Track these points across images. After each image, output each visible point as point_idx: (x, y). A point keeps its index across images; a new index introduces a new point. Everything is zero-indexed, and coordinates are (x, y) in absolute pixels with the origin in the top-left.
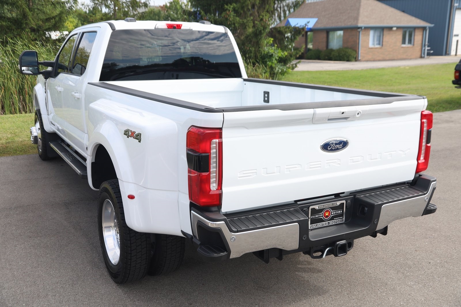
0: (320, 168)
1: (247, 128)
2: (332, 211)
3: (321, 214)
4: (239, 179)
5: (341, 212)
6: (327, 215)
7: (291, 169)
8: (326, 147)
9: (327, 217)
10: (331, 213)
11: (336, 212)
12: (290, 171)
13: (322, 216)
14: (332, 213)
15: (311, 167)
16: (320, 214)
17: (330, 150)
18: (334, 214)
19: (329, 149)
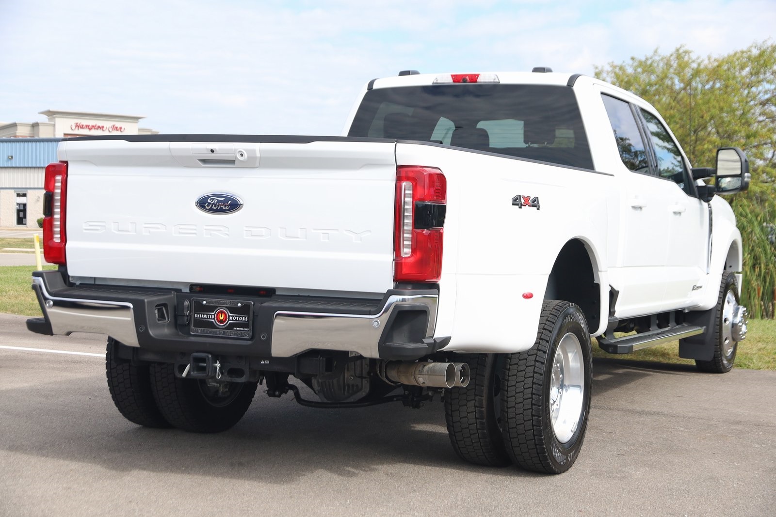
0: (195, 236)
1: (95, 164)
2: (230, 315)
3: (212, 315)
4: (84, 231)
5: (245, 319)
6: (221, 318)
7: (151, 230)
8: (202, 204)
9: (221, 321)
10: (229, 318)
11: (238, 317)
12: (149, 232)
13: (214, 319)
14: (231, 318)
15: (181, 231)
16: (210, 315)
17: (208, 210)
18: (233, 320)
19: (207, 208)
